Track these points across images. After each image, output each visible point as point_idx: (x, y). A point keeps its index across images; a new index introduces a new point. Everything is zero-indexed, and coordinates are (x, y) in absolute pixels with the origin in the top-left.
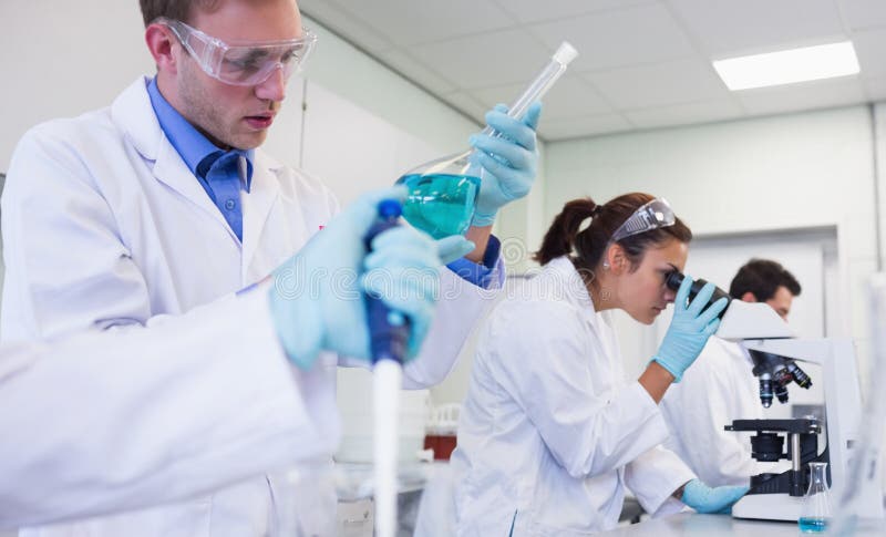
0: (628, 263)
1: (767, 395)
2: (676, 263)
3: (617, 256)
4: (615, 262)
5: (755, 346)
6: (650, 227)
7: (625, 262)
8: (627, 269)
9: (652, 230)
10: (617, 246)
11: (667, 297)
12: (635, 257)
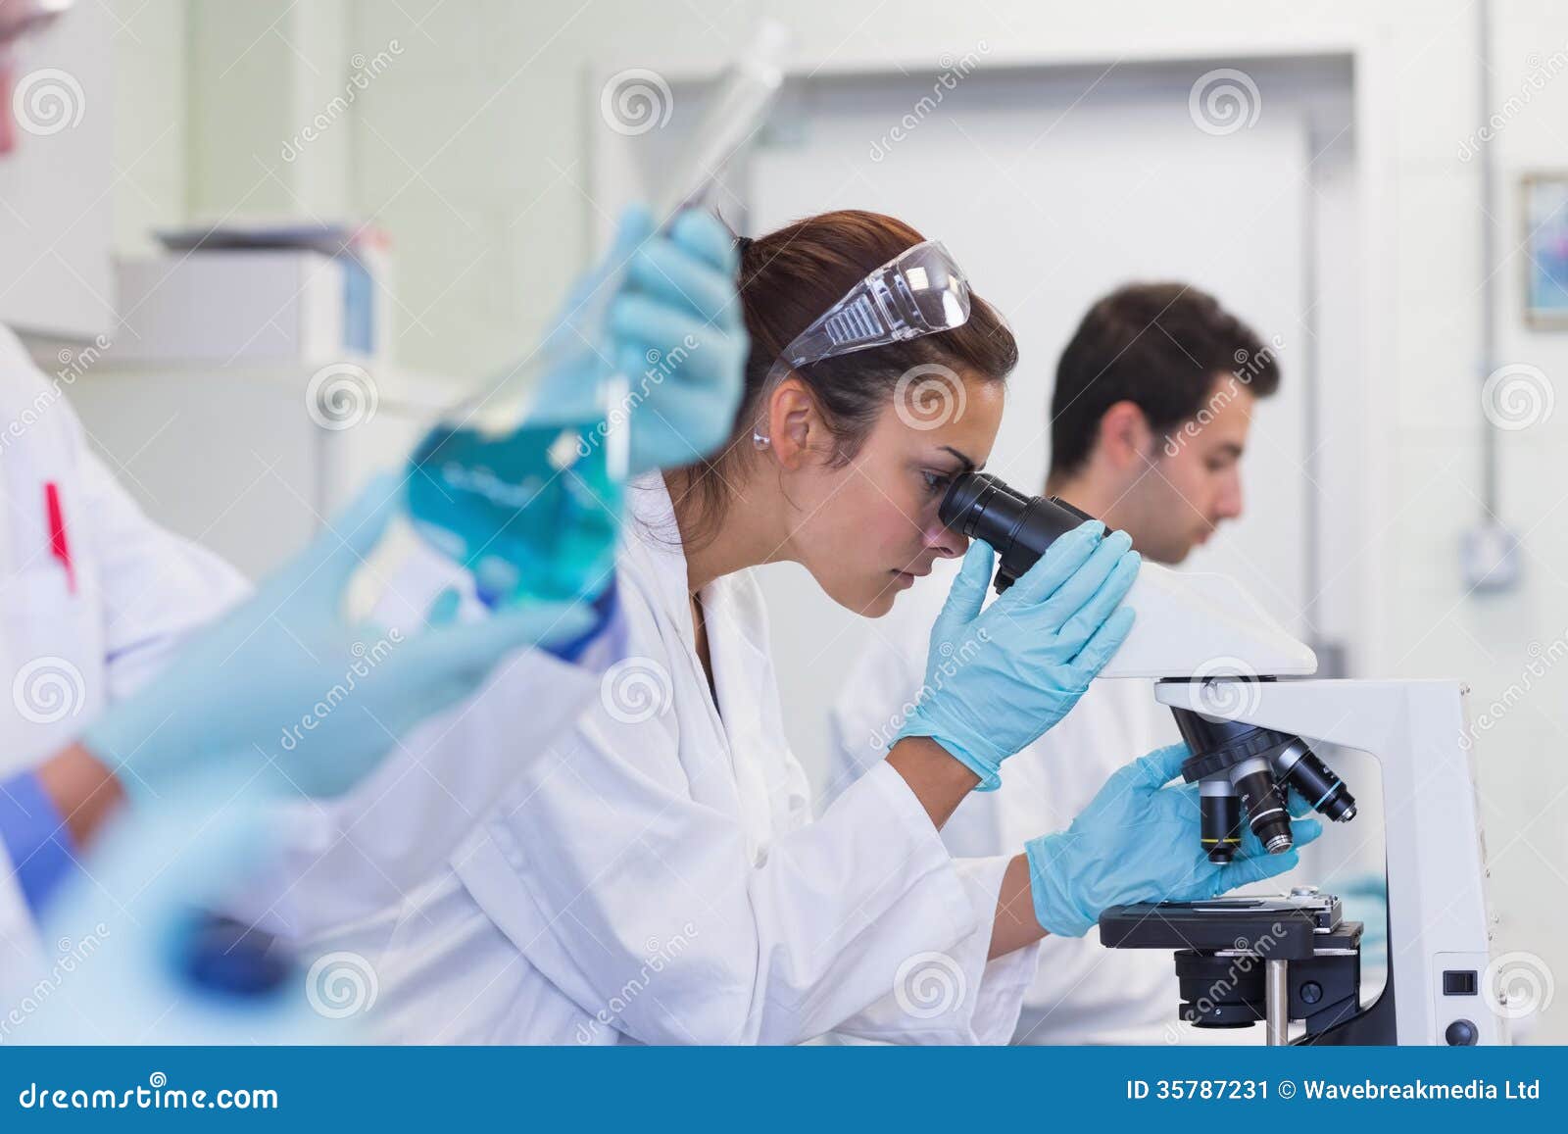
0: (827, 440)
1: (1329, 793)
2: (965, 449)
3: (792, 414)
4: (787, 432)
5: (1193, 699)
6: (896, 336)
7: (817, 434)
8: (821, 459)
9: (899, 344)
10: (794, 385)
11: (933, 540)
12: (848, 423)
